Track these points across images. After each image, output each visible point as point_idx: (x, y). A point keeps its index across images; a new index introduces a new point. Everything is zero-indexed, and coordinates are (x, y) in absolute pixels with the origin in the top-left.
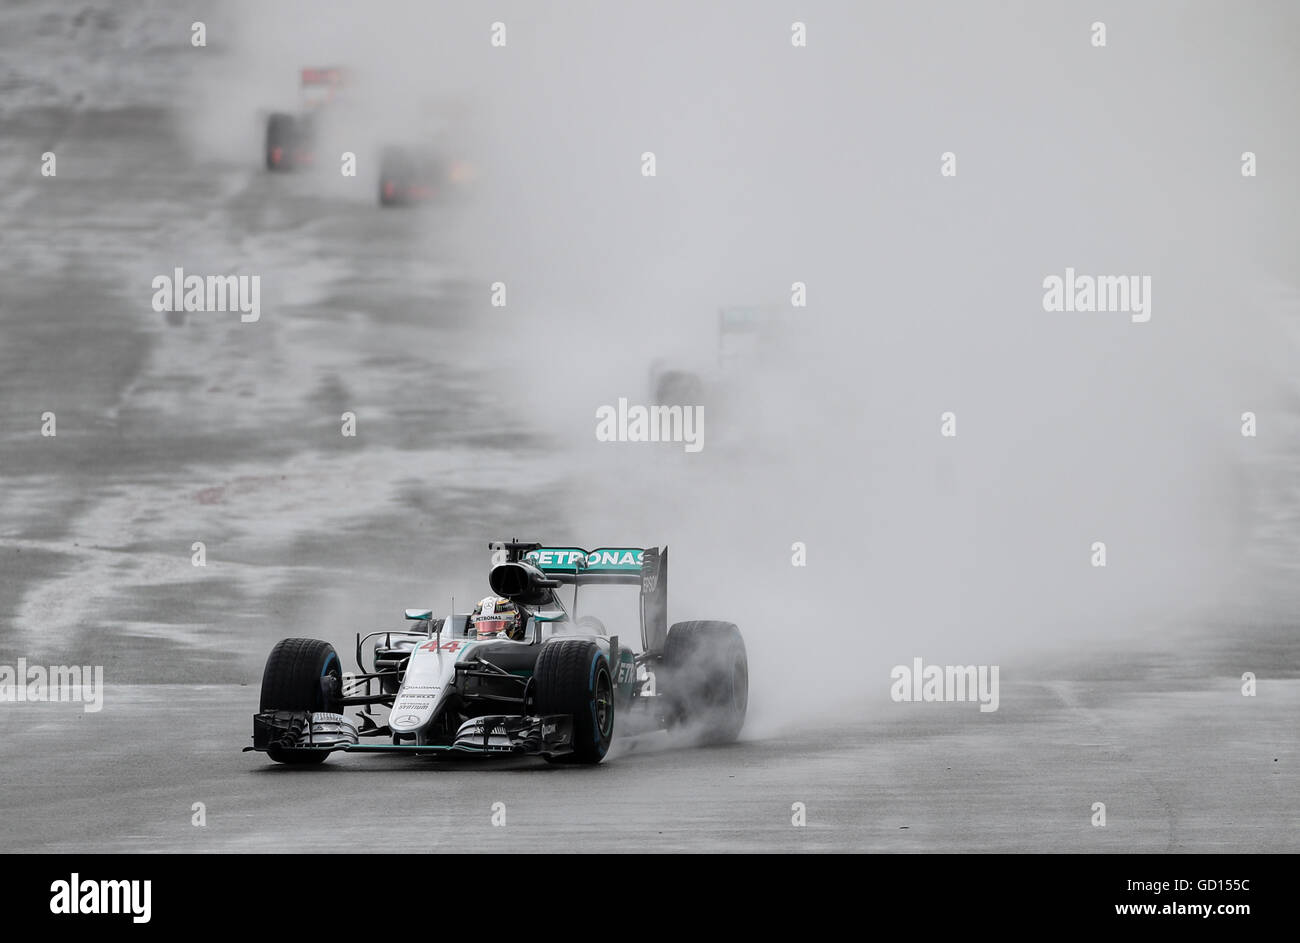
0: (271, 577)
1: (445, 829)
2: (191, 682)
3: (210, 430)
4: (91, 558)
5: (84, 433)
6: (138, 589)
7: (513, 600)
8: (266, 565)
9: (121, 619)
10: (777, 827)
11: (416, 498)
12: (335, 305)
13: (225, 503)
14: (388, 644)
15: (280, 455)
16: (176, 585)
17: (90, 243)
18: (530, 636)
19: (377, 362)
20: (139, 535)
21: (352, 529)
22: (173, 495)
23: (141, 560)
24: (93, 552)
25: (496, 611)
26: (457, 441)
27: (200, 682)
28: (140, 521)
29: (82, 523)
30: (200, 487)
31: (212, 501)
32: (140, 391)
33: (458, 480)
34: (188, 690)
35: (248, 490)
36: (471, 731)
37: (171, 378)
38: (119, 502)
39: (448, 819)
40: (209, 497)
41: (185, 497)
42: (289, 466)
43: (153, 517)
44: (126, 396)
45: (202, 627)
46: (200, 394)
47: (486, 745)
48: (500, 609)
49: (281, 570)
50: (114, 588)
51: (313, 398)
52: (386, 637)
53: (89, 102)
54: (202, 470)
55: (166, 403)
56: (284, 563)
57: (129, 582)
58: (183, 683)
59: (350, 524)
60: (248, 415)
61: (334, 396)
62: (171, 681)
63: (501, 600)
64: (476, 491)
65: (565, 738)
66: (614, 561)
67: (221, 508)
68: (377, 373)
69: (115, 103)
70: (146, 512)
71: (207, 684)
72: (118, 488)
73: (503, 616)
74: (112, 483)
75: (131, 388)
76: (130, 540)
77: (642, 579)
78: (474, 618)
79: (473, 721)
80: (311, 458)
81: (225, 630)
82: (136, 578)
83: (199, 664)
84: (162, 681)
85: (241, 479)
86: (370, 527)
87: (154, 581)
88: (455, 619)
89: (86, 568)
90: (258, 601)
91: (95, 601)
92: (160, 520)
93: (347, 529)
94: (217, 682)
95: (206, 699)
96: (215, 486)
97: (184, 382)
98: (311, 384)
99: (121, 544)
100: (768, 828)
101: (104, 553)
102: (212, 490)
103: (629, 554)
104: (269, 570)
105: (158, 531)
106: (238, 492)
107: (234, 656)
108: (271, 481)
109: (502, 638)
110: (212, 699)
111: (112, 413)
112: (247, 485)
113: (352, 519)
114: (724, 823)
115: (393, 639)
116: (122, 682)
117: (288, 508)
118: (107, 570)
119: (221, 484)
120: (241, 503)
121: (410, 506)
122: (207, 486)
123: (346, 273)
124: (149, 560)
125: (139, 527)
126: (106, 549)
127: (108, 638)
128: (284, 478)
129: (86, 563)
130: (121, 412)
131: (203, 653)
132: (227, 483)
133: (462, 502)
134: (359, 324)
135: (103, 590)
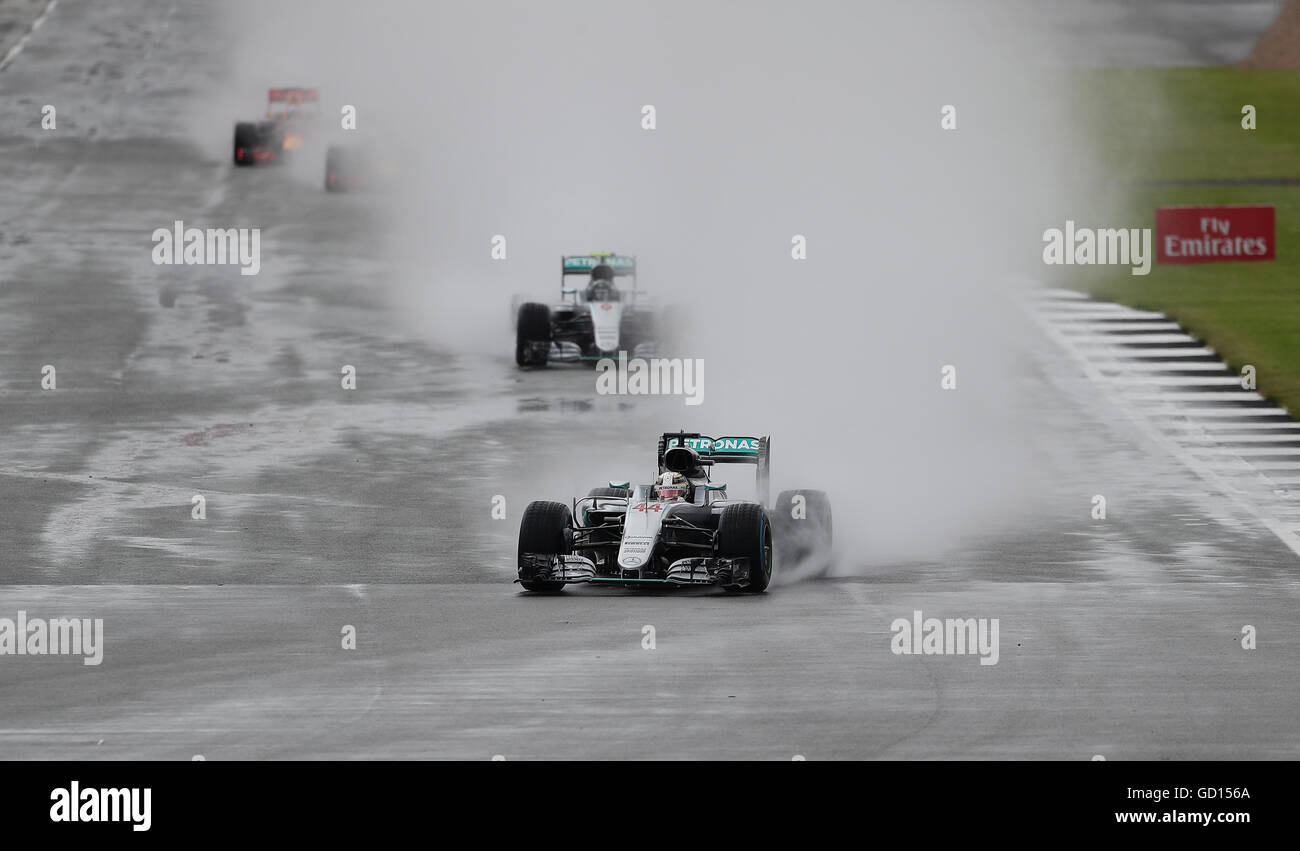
0: (241, 501)
1: (376, 697)
2: (178, 583)
3: (195, 388)
4: (102, 487)
5: (96, 390)
6: (138, 511)
7: (683, 474)
8: (237, 492)
9: (125, 534)
10: (633, 696)
11: (354, 441)
12: (292, 291)
13: (206, 444)
14: (595, 505)
15: (249, 407)
16: (169, 508)
17: (101, 243)
18: (700, 501)
19: (322, 336)
20: (139, 469)
21: (305, 465)
22: (165, 438)
23: (141, 488)
24: (104, 482)
25: (674, 483)
26: (385, 397)
27: (187, 583)
28: (140, 458)
29: (95, 460)
30: (186, 432)
31: (196, 443)
32: (140, 357)
33: (387, 427)
34: (178, 589)
35: (223, 435)
36: (679, 569)
37: (163, 348)
38: (123, 444)
39: (379, 689)
40: (195, 440)
41: (175, 440)
42: (255, 417)
43: (150, 455)
44: (130, 361)
45: (188, 540)
46: (187, 360)
47: (692, 580)
48: (676, 481)
49: (248, 496)
50: (119, 510)
51: (274, 364)
52: (592, 501)
53: (101, 134)
54: (190, 419)
55: (160, 367)
56: (251, 492)
57: (131, 505)
58: (173, 583)
59: (303, 461)
60: (223, 377)
61: (291, 362)
62: (164, 583)
63: (676, 474)
64: (401, 436)
65: (746, 574)
66: (734, 446)
67: (203, 449)
68: (324, 344)
69: (120, 135)
70: (145, 451)
71: (192, 584)
72: (124, 432)
73: (679, 486)
74: (118, 429)
75: (132, 356)
76: (132, 473)
77: (758, 460)
78: (657, 487)
79: (679, 562)
80: (273, 410)
81: (206, 542)
82: (137, 502)
83: (185, 568)
84: (157, 582)
85: (218, 426)
86: (318, 463)
87: (150, 505)
88: (642, 488)
89: (99, 494)
90: (230, 520)
91: (105, 520)
92: (155, 457)
93: (301, 465)
94: (199, 584)
95: (192, 596)
96: (197, 431)
97: (173, 351)
98: (274, 353)
99: (125, 476)
100: (627, 696)
101: (112, 482)
102: (195, 434)
103: (744, 442)
104: (240, 497)
105: (151, 466)
106: (217, 436)
107: (213, 562)
108: (241, 427)
109: (682, 502)
110: (196, 597)
111: (118, 375)
112: (223, 431)
113: (305, 457)
114: (593, 693)
115: (599, 502)
116: (125, 583)
117: (254, 448)
118: (114, 496)
119: (203, 430)
120: (220, 444)
121: (349, 447)
122: (192, 432)
123: (299, 267)
124: (146, 489)
125: (139, 463)
126: (114, 480)
127: (116, 549)
128: (251, 425)
129: (98, 490)
130: (125, 374)
131: (188, 561)
132: (208, 429)
133: (390, 444)
134: (310, 306)
135: (110, 512)
